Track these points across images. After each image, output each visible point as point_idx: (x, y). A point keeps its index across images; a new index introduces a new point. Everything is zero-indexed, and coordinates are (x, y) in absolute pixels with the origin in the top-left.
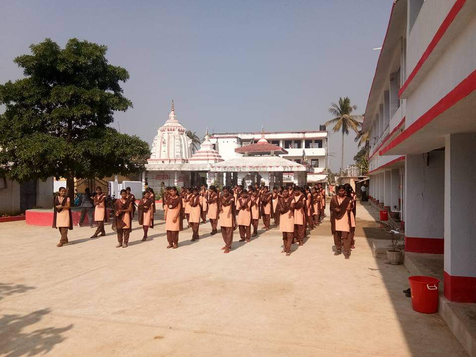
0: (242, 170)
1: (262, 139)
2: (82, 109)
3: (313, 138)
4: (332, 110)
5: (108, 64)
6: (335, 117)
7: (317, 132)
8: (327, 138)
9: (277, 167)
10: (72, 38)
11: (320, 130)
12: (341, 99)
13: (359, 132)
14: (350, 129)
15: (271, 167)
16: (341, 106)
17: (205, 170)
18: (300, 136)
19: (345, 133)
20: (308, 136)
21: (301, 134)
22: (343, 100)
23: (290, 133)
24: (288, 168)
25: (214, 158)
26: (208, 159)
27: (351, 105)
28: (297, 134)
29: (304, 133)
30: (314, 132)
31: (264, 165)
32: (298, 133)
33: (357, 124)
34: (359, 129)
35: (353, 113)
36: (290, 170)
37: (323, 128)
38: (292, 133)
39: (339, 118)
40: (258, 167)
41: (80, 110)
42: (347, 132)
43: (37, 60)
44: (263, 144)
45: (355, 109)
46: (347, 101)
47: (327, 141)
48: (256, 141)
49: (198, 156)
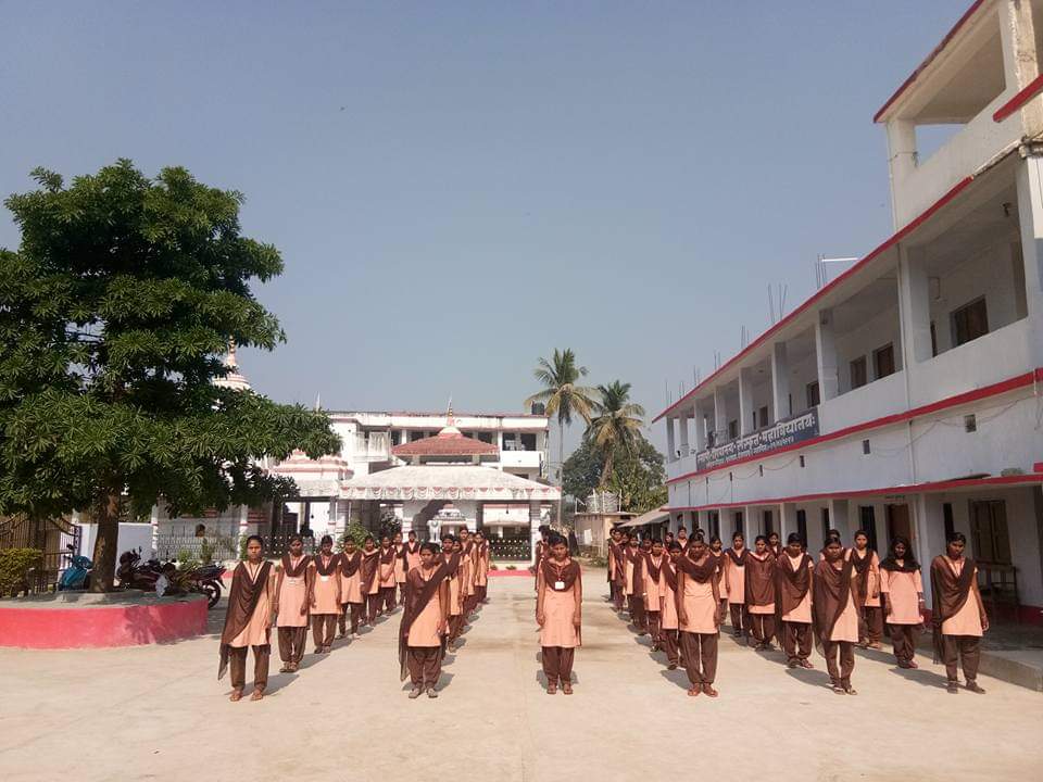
0: (417, 496)
1: (450, 427)
2: (200, 339)
3: (519, 429)
4: (540, 373)
5: (240, 235)
6: (545, 387)
7: (527, 417)
8: (547, 432)
9: (499, 489)
10: (173, 166)
11: (534, 413)
12: (557, 354)
13: (594, 420)
14: (574, 414)
15: (483, 490)
16: (557, 368)
17: (325, 494)
18: (493, 423)
19: (564, 421)
20: (509, 424)
21: (495, 419)
22: (561, 355)
23: (471, 416)
24: (522, 492)
25: (337, 467)
26: (323, 471)
27: (577, 365)
28: (487, 419)
29: (501, 418)
30: (521, 417)
31: (467, 485)
32: (489, 417)
33: (590, 403)
34: (594, 415)
35: (579, 383)
36: (526, 497)
37: (538, 411)
38: (477, 416)
39: (554, 392)
40: (456, 489)
41: (196, 341)
42: (568, 420)
43: (82, 207)
44: (453, 437)
45: (584, 373)
46: (568, 357)
47: (547, 436)
48: (434, 432)
49: (295, 462)
